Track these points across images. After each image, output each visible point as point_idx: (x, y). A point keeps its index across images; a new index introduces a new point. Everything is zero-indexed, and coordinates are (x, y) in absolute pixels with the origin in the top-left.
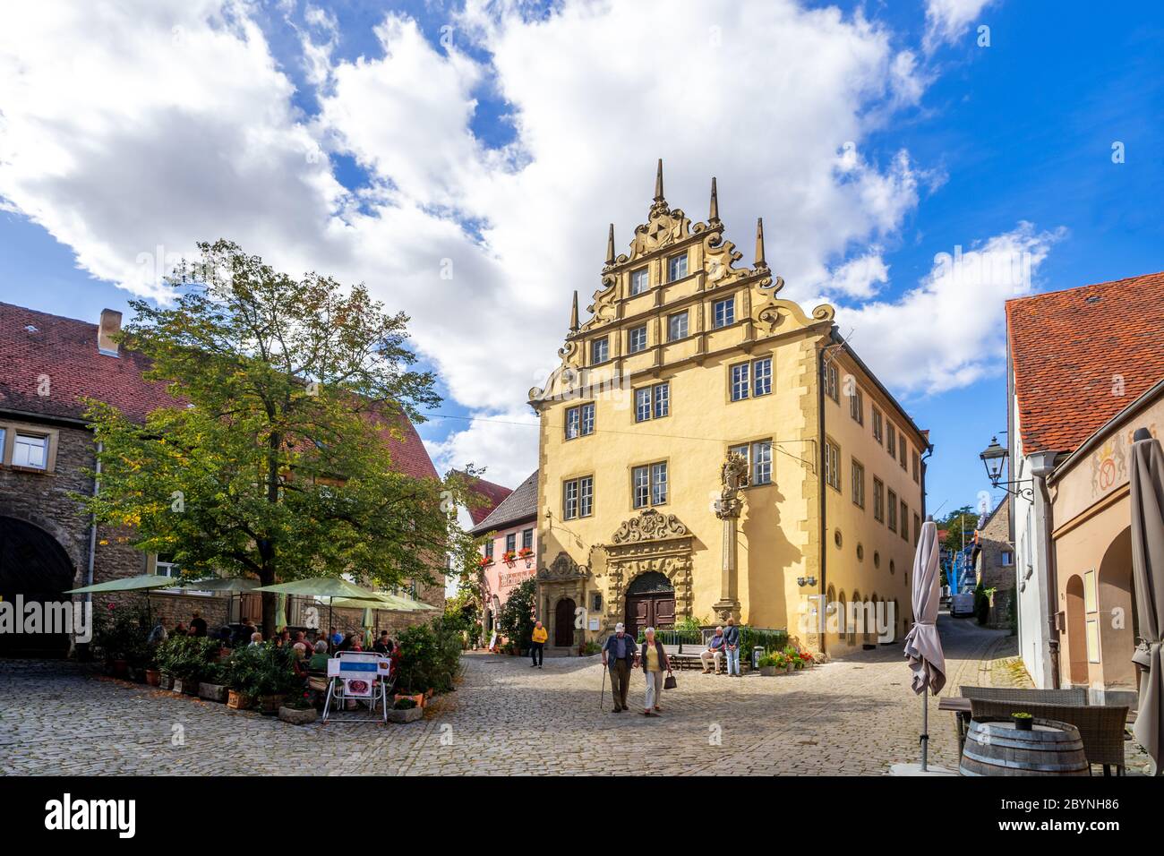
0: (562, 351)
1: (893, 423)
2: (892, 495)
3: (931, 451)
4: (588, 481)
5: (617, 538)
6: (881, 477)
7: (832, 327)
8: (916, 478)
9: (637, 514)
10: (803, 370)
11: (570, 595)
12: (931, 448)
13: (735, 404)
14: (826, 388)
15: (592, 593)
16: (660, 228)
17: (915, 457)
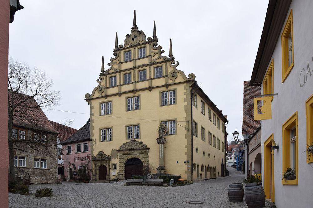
0: (98, 80)
1: (215, 114)
2: (214, 137)
3: (228, 123)
4: (110, 130)
5: (121, 147)
6: (211, 132)
7: (195, 82)
8: (223, 131)
9: (129, 141)
10: (185, 96)
11: (104, 164)
12: (228, 122)
13: (162, 107)
14: (192, 103)
15: (113, 164)
16: (135, 37)
17: (223, 124)
